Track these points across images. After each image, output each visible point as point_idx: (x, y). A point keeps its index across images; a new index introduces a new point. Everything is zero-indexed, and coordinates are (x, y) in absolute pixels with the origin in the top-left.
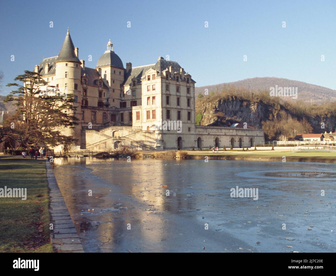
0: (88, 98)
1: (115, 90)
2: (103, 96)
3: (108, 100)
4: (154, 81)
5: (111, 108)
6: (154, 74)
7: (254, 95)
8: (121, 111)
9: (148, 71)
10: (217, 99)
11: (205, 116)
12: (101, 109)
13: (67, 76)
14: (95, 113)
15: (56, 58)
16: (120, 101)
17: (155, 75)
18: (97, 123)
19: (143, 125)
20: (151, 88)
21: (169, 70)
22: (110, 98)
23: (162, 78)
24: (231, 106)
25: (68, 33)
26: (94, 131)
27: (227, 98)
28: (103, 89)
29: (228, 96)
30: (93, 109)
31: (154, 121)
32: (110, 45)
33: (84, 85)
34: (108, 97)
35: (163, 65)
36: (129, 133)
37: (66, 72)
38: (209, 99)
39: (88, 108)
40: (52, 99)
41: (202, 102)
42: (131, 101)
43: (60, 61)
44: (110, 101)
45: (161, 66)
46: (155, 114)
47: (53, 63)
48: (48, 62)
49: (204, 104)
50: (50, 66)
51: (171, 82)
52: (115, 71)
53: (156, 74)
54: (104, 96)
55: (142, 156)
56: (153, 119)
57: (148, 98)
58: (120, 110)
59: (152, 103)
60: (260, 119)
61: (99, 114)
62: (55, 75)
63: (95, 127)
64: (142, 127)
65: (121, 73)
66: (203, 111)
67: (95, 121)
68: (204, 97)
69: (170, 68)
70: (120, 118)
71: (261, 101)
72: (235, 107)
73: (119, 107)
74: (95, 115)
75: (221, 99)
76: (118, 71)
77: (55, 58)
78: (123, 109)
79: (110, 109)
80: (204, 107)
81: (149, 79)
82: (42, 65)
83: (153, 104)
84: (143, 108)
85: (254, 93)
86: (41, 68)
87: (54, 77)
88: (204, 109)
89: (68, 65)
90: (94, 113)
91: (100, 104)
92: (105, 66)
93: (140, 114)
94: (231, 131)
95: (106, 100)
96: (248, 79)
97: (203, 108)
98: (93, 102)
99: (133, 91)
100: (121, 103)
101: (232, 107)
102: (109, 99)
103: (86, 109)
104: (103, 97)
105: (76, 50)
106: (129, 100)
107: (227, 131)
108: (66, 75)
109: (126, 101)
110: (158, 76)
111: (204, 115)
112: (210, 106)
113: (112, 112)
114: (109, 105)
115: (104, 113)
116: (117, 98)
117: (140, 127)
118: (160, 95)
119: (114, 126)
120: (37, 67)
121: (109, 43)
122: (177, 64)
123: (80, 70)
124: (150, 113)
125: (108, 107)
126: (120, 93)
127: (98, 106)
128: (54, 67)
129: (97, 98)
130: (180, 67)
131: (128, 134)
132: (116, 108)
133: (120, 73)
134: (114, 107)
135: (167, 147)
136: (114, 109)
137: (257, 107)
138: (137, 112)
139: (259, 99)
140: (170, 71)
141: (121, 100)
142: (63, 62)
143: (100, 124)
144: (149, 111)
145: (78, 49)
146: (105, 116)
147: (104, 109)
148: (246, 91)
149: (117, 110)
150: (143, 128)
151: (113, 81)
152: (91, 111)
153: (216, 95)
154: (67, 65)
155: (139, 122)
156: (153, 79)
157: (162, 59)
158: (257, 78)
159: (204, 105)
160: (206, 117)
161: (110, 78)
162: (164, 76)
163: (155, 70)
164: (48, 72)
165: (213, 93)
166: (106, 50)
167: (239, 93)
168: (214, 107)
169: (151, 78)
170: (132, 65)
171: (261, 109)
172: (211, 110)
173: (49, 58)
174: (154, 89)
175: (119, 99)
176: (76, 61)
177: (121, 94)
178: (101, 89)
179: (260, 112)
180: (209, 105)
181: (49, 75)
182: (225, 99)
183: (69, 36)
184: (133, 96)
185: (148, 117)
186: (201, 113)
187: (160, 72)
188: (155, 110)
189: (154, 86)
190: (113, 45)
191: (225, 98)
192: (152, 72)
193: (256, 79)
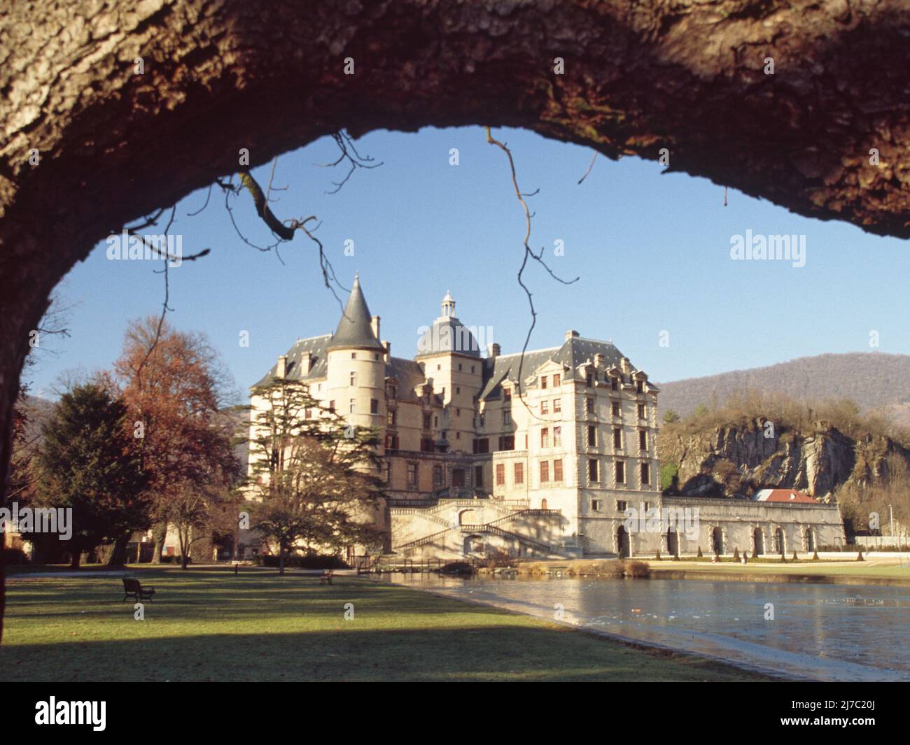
0: (398, 430)
1: (462, 411)
2: (433, 424)
3: (444, 435)
4: (557, 390)
5: (453, 453)
6: (556, 373)
7: (814, 414)
8: (476, 461)
9: (543, 365)
10: (713, 427)
11: (684, 469)
12: (429, 456)
13: (354, 381)
14: (416, 466)
15: (326, 340)
16: (472, 436)
17: (559, 375)
18: (421, 490)
19: (531, 494)
20: (550, 407)
21: (593, 363)
22: (449, 430)
23: (576, 382)
24: (753, 444)
25: (356, 284)
26: (416, 510)
27: (742, 424)
28: (434, 409)
29: (745, 417)
30: (412, 458)
31: (558, 485)
32: (448, 304)
33: (390, 401)
34: (444, 427)
35: (580, 352)
36: (498, 516)
37: (352, 373)
38: (693, 425)
39: (398, 456)
40: (329, 438)
41: (675, 434)
42: (500, 435)
43: (340, 347)
44: (451, 436)
45: (573, 354)
46: (561, 469)
47: (319, 350)
48: (308, 348)
49: (682, 438)
50: (312, 357)
51: (598, 391)
52: (460, 366)
53: (562, 373)
54: (436, 425)
55: (547, 572)
56: (557, 483)
57: (545, 431)
58: (474, 458)
59: (553, 441)
60: (832, 476)
61: (426, 469)
62: (326, 379)
63: (418, 500)
64: (529, 501)
65: (475, 370)
66: (680, 458)
67: (414, 487)
68: (681, 420)
69: (596, 358)
70: (475, 478)
71: (833, 430)
72: (764, 448)
73: (470, 451)
74: (415, 471)
75: (726, 425)
76: (467, 364)
77: (324, 339)
78: (481, 457)
79: (449, 457)
80: (682, 446)
81: (544, 386)
82: (295, 355)
83: (555, 445)
84: (530, 455)
85: (812, 408)
86: (291, 361)
87: (324, 384)
88: (681, 451)
89: (357, 355)
90: (413, 466)
91: (427, 445)
92: (438, 354)
93: (525, 468)
94: (753, 511)
95: (441, 434)
96: (804, 360)
97: (678, 450)
98: (411, 440)
99: (505, 412)
100: (475, 442)
101: (756, 445)
102: (448, 433)
103: (395, 458)
104: (433, 428)
105: (374, 321)
106: (494, 434)
107: (742, 511)
108: (352, 379)
109: (487, 437)
110: (567, 378)
111: (683, 466)
112: (697, 446)
113: (455, 464)
114: (448, 446)
115: (437, 466)
116: (466, 428)
117: (523, 500)
118: (574, 423)
119: (460, 497)
120: (283, 361)
121: (447, 298)
122: (613, 346)
123: (384, 367)
124: (547, 466)
125: (445, 452)
126: (473, 416)
127: (422, 449)
128: (323, 361)
129: (420, 429)
130: (620, 356)
131: (497, 519)
132: (465, 454)
133: (473, 368)
134: (458, 451)
135: (592, 551)
136: (459, 455)
137: (824, 445)
138: (516, 464)
139: (829, 425)
140: (596, 365)
141: (476, 434)
142: (346, 349)
143: (426, 493)
144: (547, 462)
145: (378, 318)
146: (438, 474)
147: (438, 457)
148: (790, 404)
149: (467, 459)
150: (532, 502)
151: (456, 389)
152: (407, 462)
153: (712, 416)
154: (353, 356)
155: (521, 488)
156: (554, 386)
157: (576, 338)
158: (828, 356)
159: (681, 444)
160: (686, 472)
161: (450, 382)
162: (582, 378)
163: (559, 363)
164: (309, 371)
165: (705, 410)
166: (440, 315)
167: (773, 409)
168: (709, 448)
169: (550, 381)
170: (501, 349)
171: (835, 450)
172: (700, 455)
173: (309, 339)
174: (557, 410)
175: (472, 432)
176: (373, 346)
177: (474, 420)
178: (427, 408)
179: (832, 459)
180: (693, 443)
181: (312, 380)
182: (735, 425)
183: (359, 289)
184: (505, 424)
185: (544, 477)
186: (673, 462)
187: (571, 368)
188: (561, 460)
189: (557, 402)
190: (456, 304)
191: (736, 423)
192: (552, 369)
193: (826, 360)
